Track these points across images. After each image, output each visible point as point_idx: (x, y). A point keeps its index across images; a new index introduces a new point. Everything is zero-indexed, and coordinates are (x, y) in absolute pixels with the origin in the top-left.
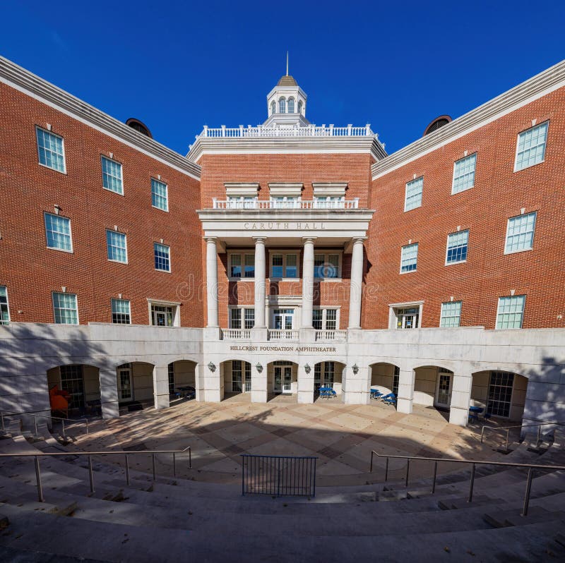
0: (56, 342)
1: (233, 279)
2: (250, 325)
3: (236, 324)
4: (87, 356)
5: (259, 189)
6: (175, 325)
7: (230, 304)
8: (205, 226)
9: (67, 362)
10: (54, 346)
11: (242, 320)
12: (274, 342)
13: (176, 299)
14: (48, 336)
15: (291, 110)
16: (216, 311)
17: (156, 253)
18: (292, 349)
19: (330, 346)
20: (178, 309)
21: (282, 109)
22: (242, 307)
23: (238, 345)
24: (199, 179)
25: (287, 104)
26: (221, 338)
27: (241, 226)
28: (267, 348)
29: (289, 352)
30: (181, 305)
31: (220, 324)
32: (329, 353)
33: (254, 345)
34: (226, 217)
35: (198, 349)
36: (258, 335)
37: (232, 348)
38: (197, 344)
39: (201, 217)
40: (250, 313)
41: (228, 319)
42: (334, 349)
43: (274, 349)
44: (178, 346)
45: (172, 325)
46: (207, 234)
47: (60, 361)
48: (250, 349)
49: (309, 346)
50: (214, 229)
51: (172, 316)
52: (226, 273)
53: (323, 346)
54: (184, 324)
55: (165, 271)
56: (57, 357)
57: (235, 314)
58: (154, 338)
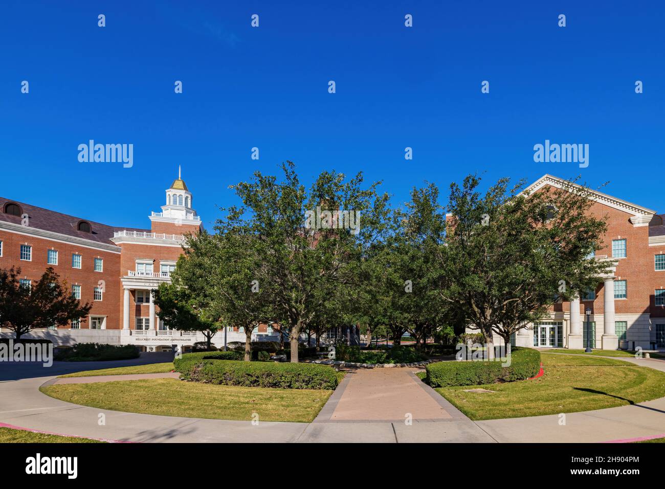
0: (58, 337)
1: (139, 304)
2: (147, 328)
3: (139, 327)
4: (68, 342)
5: (154, 261)
6: (102, 328)
7: (136, 316)
8: (124, 283)
9: (61, 344)
10: (57, 338)
11: (144, 324)
12: (159, 336)
13: (104, 314)
14: (56, 335)
15: (181, 203)
16: (128, 322)
17: (95, 292)
18: (169, 340)
19: (188, 338)
20: (105, 319)
21: (175, 202)
22: (143, 318)
23: (140, 338)
24: (120, 253)
25: (178, 198)
26: (131, 335)
27: (143, 284)
28: (155, 339)
29: (168, 341)
30: (107, 317)
31: (130, 327)
32: (188, 342)
33: (148, 338)
34: (135, 280)
35: (118, 339)
36: (151, 333)
37: (137, 339)
38: (117, 337)
39: (122, 280)
40: (147, 320)
41: (135, 324)
42: (190, 340)
43: (159, 340)
44: (108, 338)
45: (100, 328)
46: (125, 287)
47: (59, 345)
48: (147, 340)
49: (177, 338)
50: (127, 284)
51: (100, 323)
52: (135, 300)
53: (185, 339)
54: (108, 327)
55: (99, 300)
56: (57, 343)
57: (140, 321)
58: (97, 335)
